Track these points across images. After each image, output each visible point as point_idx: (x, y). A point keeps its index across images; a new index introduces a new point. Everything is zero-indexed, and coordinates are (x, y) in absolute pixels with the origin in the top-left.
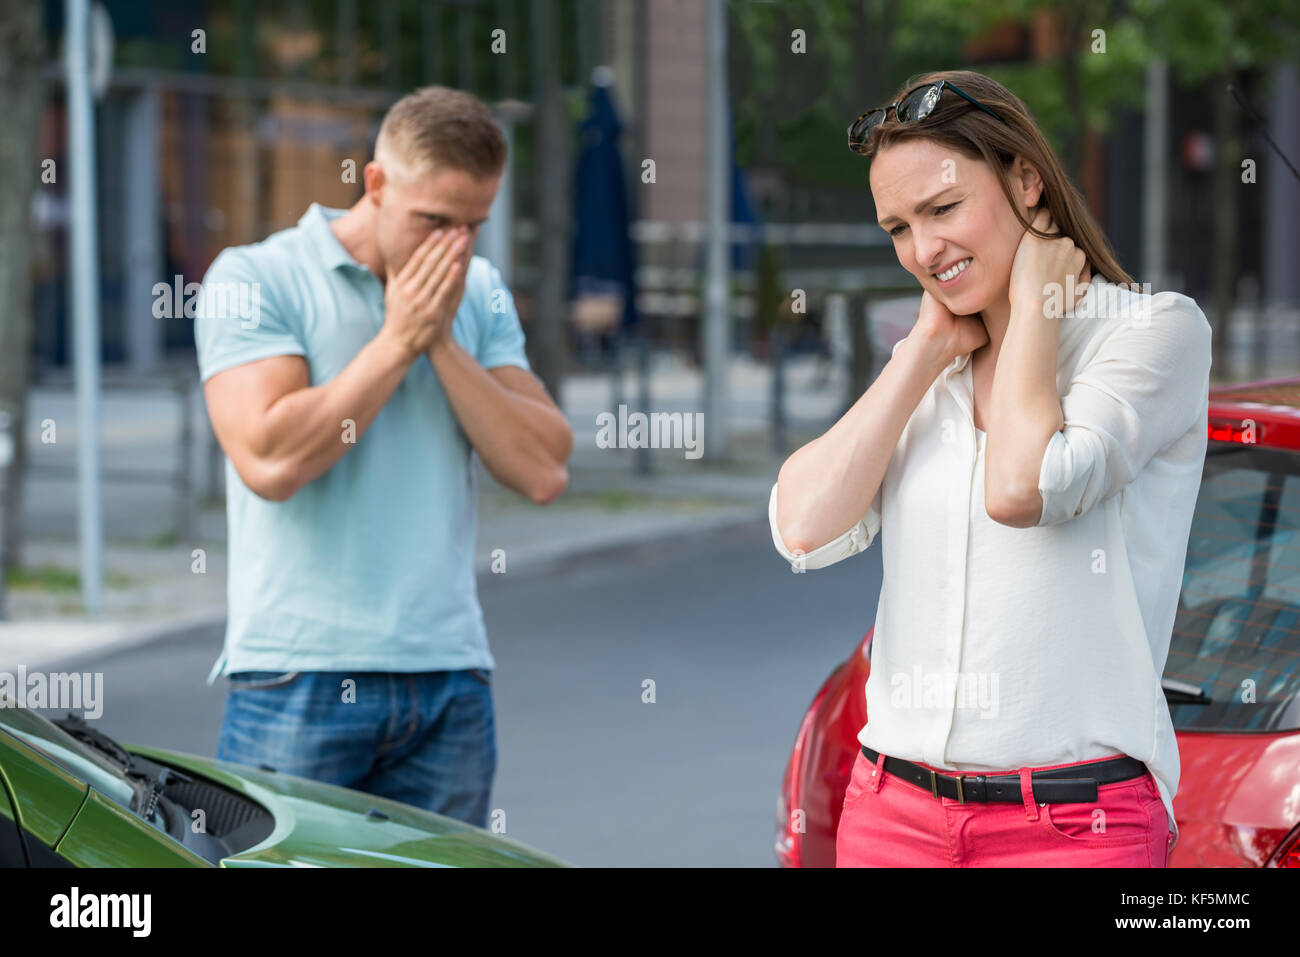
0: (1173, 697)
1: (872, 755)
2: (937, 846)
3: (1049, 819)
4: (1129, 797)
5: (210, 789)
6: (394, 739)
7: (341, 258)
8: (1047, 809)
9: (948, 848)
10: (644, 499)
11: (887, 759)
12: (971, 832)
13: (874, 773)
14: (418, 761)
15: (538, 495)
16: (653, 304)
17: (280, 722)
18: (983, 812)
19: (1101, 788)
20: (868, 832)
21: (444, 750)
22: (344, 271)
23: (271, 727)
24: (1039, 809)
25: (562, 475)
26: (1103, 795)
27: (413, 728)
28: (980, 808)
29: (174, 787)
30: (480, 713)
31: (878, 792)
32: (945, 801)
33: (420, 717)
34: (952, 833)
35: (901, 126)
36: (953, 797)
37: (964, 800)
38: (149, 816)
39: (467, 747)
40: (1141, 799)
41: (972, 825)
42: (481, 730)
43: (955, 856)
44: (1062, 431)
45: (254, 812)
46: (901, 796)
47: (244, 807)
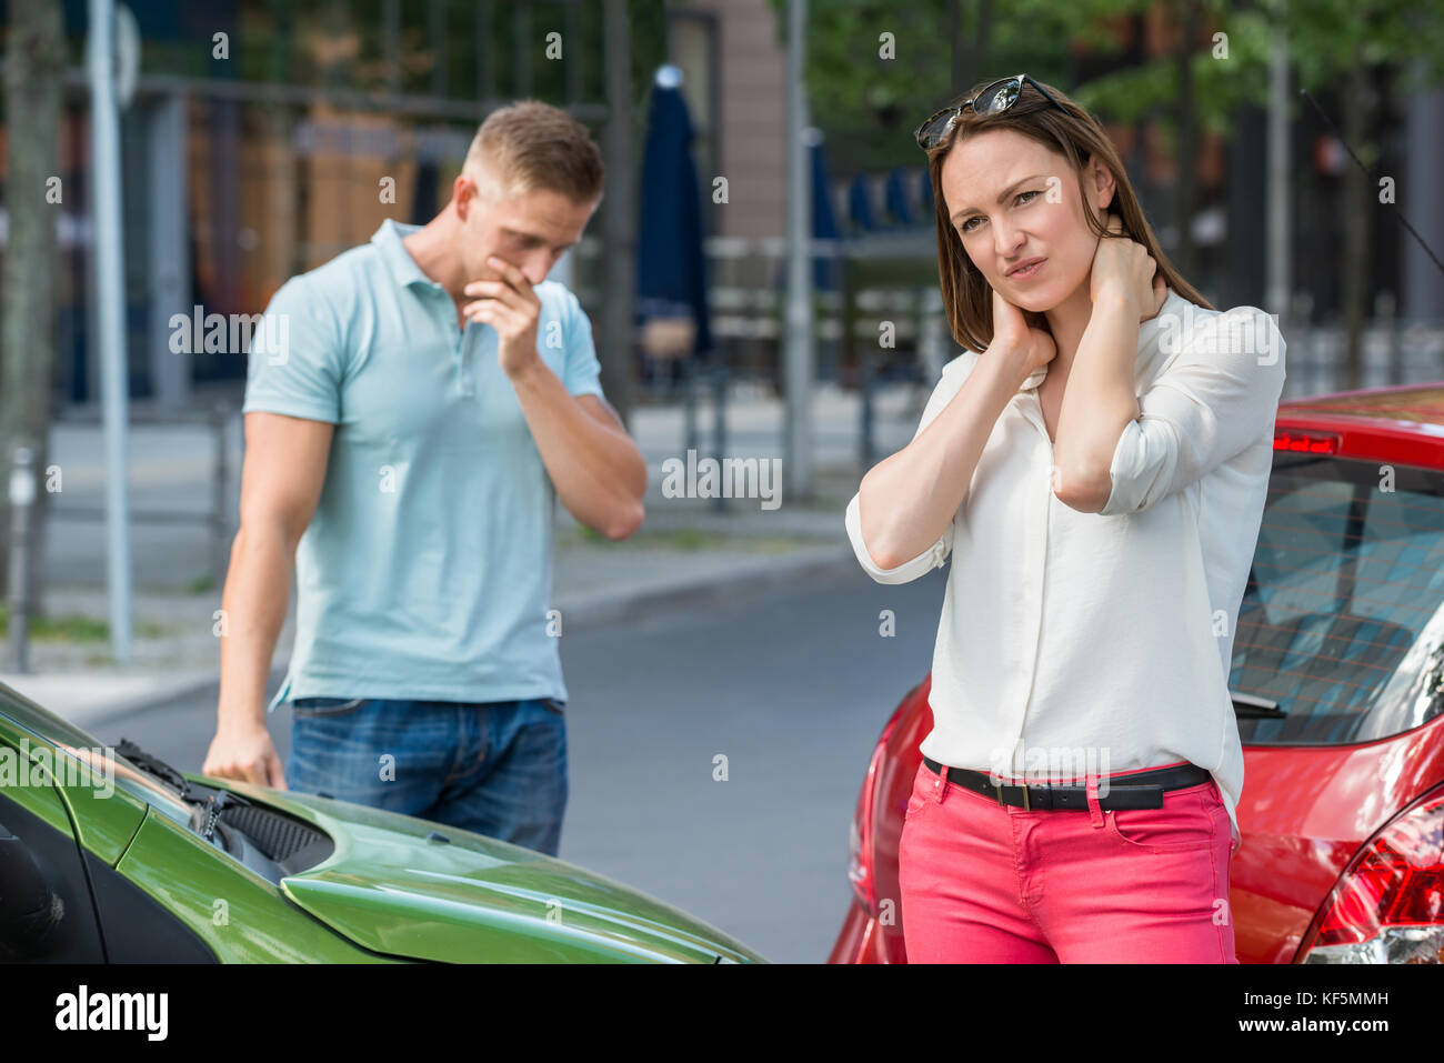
0: (1242, 711)
1: (935, 767)
2: (1001, 854)
3: (1114, 825)
4: (1193, 804)
5: (267, 815)
6: (462, 769)
7: (414, 275)
8: (1112, 816)
9: (1013, 856)
10: (720, 538)
11: (951, 770)
12: (1036, 840)
13: (937, 784)
14: (485, 792)
15: (614, 531)
16: (727, 327)
17: (345, 749)
18: (1048, 819)
19: (1165, 795)
20: (930, 842)
21: (513, 780)
22: (415, 288)
23: (337, 754)
24: (1104, 815)
25: (638, 510)
26: (1169, 802)
27: (481, 757)
28: (1046, 816)
29: (230, 812)
30: (552, 743)
31: (942, 803)
32: (1011, 810)
33: (489, 746)
34: (1017, 841)
35: (979, 117)
36: (1020, 806)
37: (1031, 807)
38: (208, 836)
39: (537, 777)
40: (1205, 805)
41: (1038, 833)
42: (551, 761)
43: (1021, 864)
44: (1138, 422)
45: (312, 837)
46: (964, 805)
47: (303, 831)
